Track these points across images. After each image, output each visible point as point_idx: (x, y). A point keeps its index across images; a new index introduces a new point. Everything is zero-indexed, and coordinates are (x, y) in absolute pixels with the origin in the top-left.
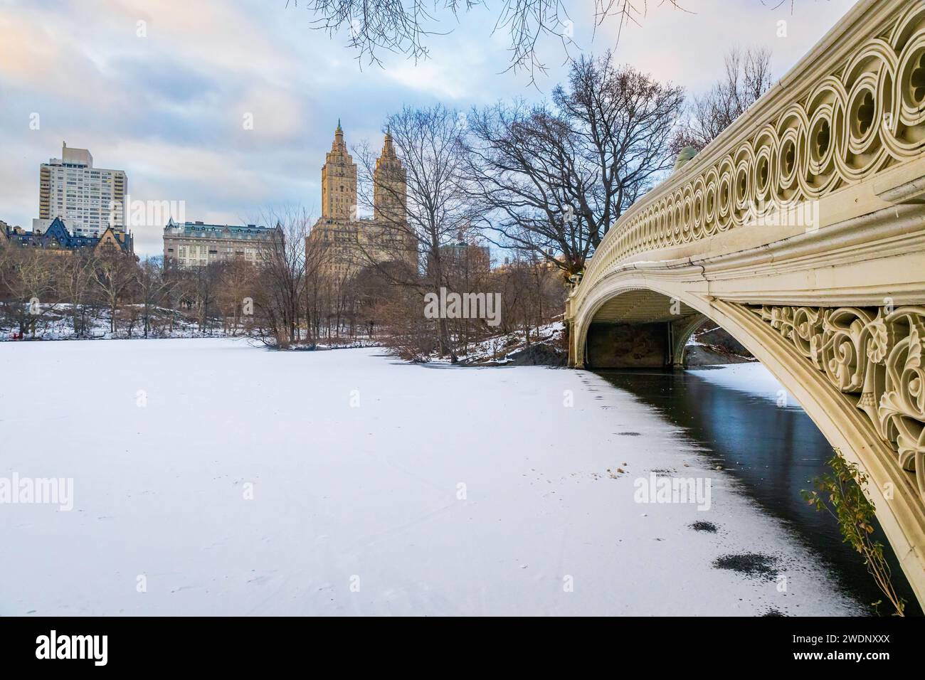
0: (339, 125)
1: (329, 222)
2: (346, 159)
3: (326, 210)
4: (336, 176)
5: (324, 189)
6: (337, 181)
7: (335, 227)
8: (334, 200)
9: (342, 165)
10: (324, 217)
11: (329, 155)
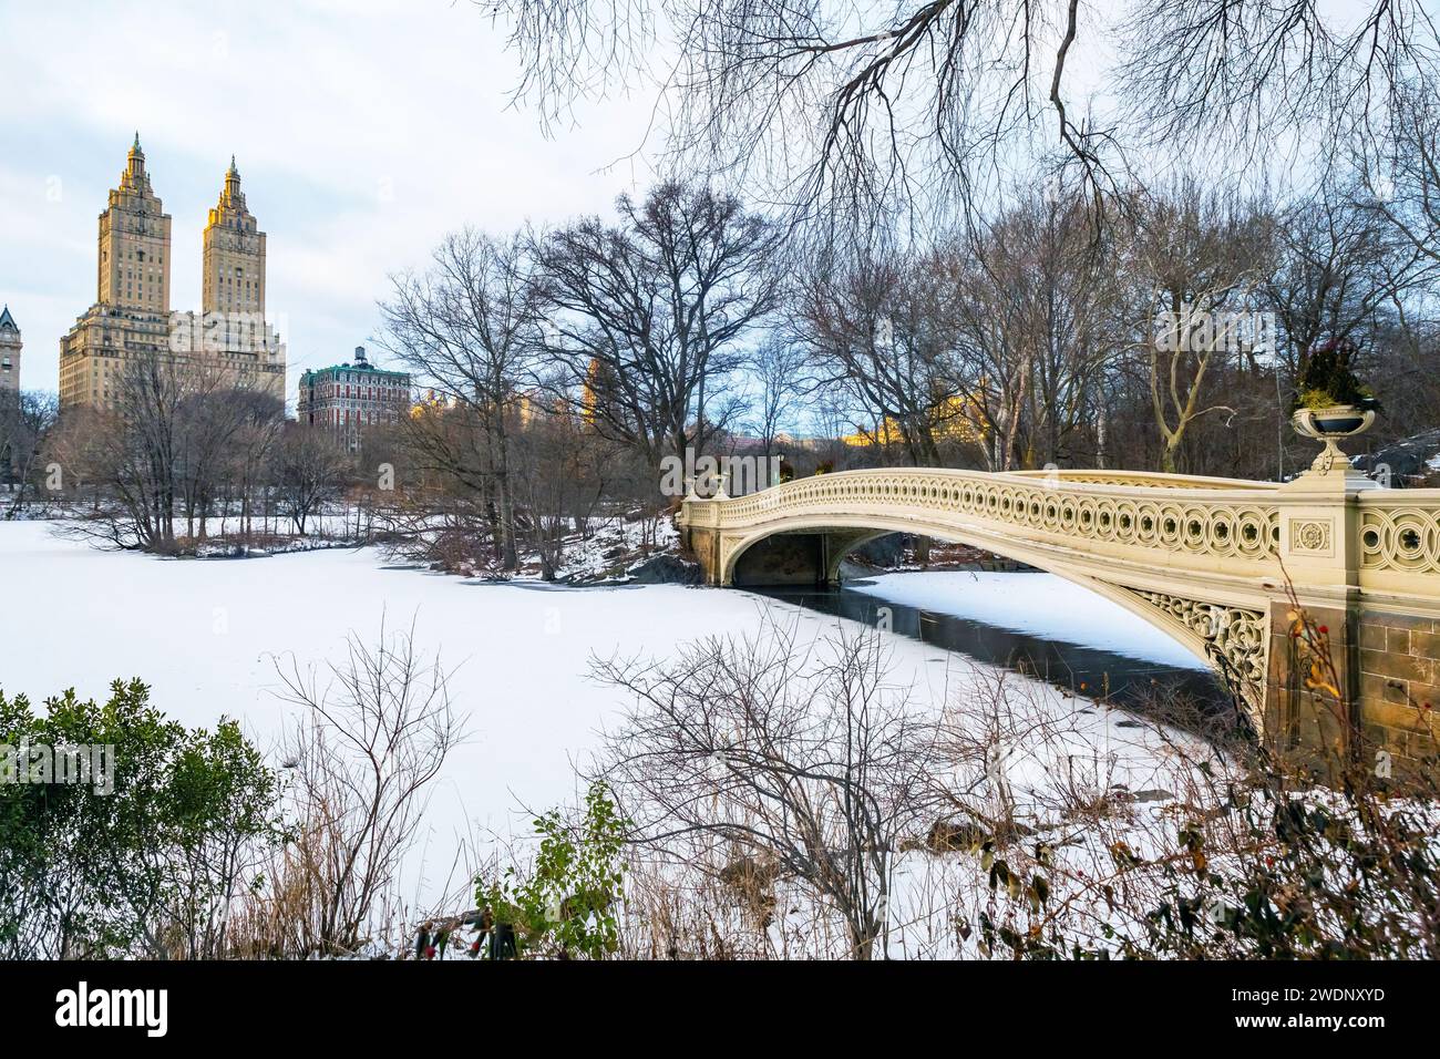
0: (137, 142)
1: (113, 314)
2: (149, 204)
3: (107, 292)
4: (130, 232)
5: (102, 254)
6: (131, 242)
7: (126, 323)
8: (125, 274)
9: (142, 214)
10: (101, 303)
11: (114, 194)
